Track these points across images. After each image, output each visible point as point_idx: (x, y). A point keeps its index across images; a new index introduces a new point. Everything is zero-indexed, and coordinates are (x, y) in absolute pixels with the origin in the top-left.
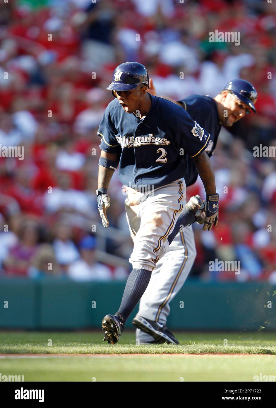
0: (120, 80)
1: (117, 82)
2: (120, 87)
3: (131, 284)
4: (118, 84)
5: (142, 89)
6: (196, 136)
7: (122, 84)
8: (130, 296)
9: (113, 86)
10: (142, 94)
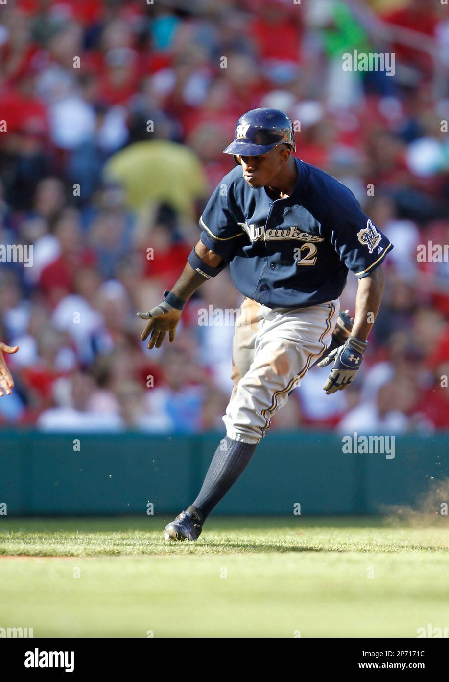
0: (245, 137)
1: (240, 140)
2: (245, 148)
3: (220, 463)
4: (242, 145)
5: (283, 153)
6: (363, 243)
7: (249, 145)
8: (214, 484)
9: (234, 147)
10: (282, 161)
